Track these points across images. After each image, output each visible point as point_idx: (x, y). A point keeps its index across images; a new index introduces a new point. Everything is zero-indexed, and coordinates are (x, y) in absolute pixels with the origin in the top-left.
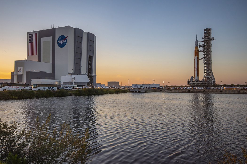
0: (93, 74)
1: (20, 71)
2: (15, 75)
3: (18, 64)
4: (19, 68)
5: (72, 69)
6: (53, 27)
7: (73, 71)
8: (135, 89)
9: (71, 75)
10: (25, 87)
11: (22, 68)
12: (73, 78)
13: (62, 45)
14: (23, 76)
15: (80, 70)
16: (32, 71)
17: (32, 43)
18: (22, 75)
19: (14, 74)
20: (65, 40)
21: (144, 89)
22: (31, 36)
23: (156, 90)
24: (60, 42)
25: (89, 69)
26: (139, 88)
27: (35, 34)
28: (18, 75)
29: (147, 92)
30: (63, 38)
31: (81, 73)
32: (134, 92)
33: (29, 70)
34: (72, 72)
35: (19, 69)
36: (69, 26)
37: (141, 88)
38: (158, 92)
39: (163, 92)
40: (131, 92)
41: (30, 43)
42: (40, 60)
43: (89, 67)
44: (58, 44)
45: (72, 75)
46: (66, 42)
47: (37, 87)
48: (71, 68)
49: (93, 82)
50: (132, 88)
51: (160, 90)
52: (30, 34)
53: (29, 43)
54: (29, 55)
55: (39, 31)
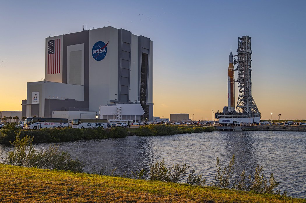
0: (149, 102)
1: (35, 98)
2: (28, 105)
3: (32, 87)
4: (33, 94)
5: (116, 95)
6: (85, 29)
7: (116, 97)
8: (225, 125)
9: (114, 103)
10: (63, 123)
11: (38, 93)
12: (118, 109)
13: (99, 57)
14: (40, 106)
15: (128, 95)
16: (53, 98)
17: (53, 54)
18: (39, 104)
19: (26, 104)
20: (104, 49)
21: (239, 125)
22: (51, 44)
23: (259, 127)
24: (96, 52)
25: (141, 94)
26: (232, 124)
27: (58, 40)
28: (32, 105)
29: (245, 131)
30: (100, 45)
31: (130, 100)
32: (224, 130)
33: (49, 98)
34: (116, 99)
35: (33, 96)
36: (110, 27)
37: (235, 123)
38: (262, 130)
39: (271, 131)
40: (218, 130)
41: (50, 54)
42: (65, 81)
43: (141, 91)
44: (94, 55)
45: (117, 104)
46: (105, 51)
47: (79, 124)
48: (113, 94)
49: (148, 116)
50: (220, 124)
51: (266, 127)
52: (50, 41)
53: (48, 54)
54: (48, 74)
55: (63, 35)
